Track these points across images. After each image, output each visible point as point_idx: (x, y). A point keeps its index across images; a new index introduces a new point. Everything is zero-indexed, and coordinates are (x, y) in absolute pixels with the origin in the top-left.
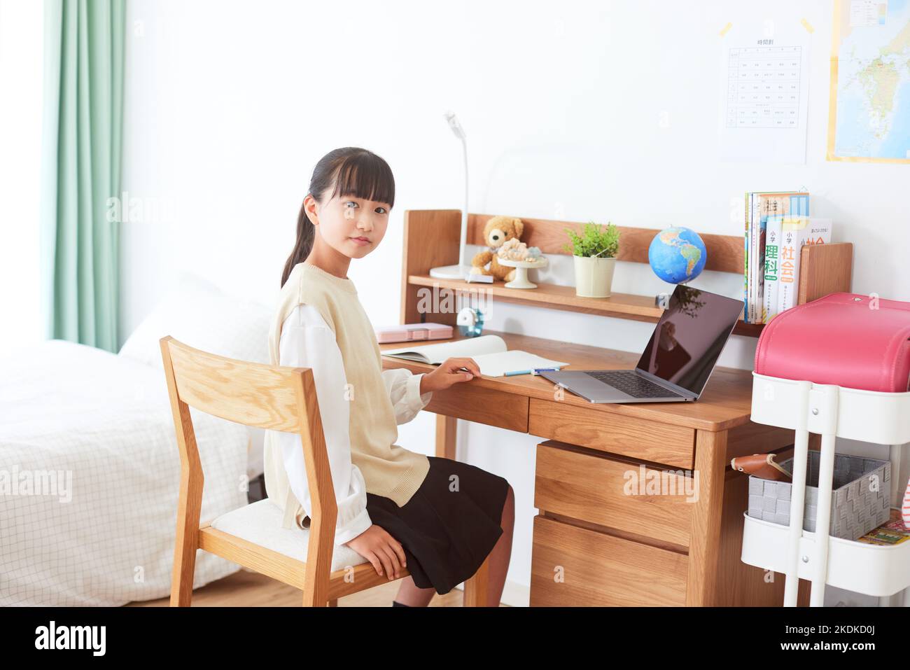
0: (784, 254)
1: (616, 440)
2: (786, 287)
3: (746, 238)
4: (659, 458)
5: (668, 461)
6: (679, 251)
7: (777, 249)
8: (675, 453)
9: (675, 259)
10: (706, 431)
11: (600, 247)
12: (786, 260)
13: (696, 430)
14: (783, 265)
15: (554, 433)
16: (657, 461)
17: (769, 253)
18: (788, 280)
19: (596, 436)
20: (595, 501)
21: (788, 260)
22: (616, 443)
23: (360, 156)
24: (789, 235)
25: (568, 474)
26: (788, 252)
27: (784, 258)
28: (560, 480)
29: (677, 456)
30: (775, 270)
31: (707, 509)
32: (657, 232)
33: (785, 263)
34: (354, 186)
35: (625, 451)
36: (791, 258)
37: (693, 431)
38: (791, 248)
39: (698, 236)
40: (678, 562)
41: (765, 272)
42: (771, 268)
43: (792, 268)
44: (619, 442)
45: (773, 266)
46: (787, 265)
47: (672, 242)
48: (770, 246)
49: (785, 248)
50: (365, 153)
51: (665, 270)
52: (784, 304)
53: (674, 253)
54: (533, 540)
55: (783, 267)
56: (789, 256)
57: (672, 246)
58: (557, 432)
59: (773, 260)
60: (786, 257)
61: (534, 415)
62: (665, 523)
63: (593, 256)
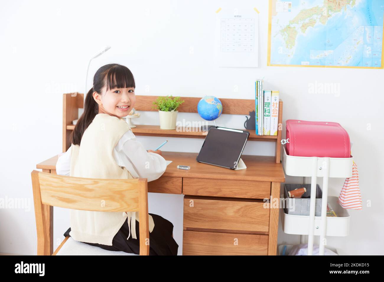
0: (273, 105)
1: (231, 191)
2: (274, 119)
3: (257, 100)
4: (253, 196)
5: (258, 197)
6: (216, 107)
7: (270, 104)
8: (261, 193)
9: (215, 110)
10: (276, 182)
11: (174, 106)
12: (274, 108)
13: (271, 182)
14: (273, 110)
15: (197, 192)
16: (253, 198)
17: (266, 105)
18: (275, 116)
19: (221, 191)
20: (218, 219)
21: (276, 108)
22: (231, 193)
23: (115, 68)
24: (276, 97)
25: (202, 209)
26: (275, 105)
27: (273, 107)
28: (197, 213)
29: (262, 194)
30: (269, 112)
31: (278, 214)
32: (200, 99)
33: (274, 109)
34: (116, 83)
35: (236, 195)
36: (276, 107)
37: (270, 183)
38: (276, 103)
39: (218, 99)
40: (260, 239)
41: (265, 113)
42: (267, 112)
43: (277, 111)
44: (233, 192)
45: (268, 111)
46: (275, 110)
47: (212, 102)
48: (267, 103)
49: (273, 103)
50: (116, 66)
51: (209, 115)
52: (274, 126)
53: (214, 107)
54: (183, 241)
55: (273, 111)
56: (275, 106)
57: (213, 105)
58: (198, 192)
59: (268, 108)
60: (274, 107)
61: (186, 185)
62: (253, 223)
63: (173, 111)
